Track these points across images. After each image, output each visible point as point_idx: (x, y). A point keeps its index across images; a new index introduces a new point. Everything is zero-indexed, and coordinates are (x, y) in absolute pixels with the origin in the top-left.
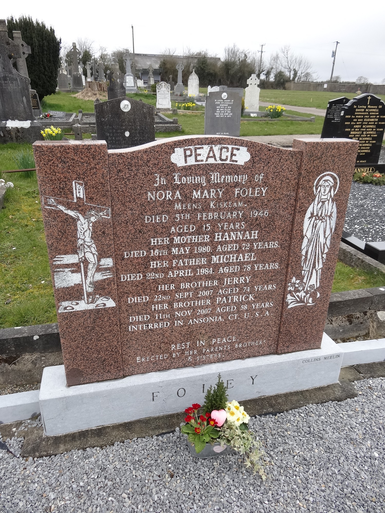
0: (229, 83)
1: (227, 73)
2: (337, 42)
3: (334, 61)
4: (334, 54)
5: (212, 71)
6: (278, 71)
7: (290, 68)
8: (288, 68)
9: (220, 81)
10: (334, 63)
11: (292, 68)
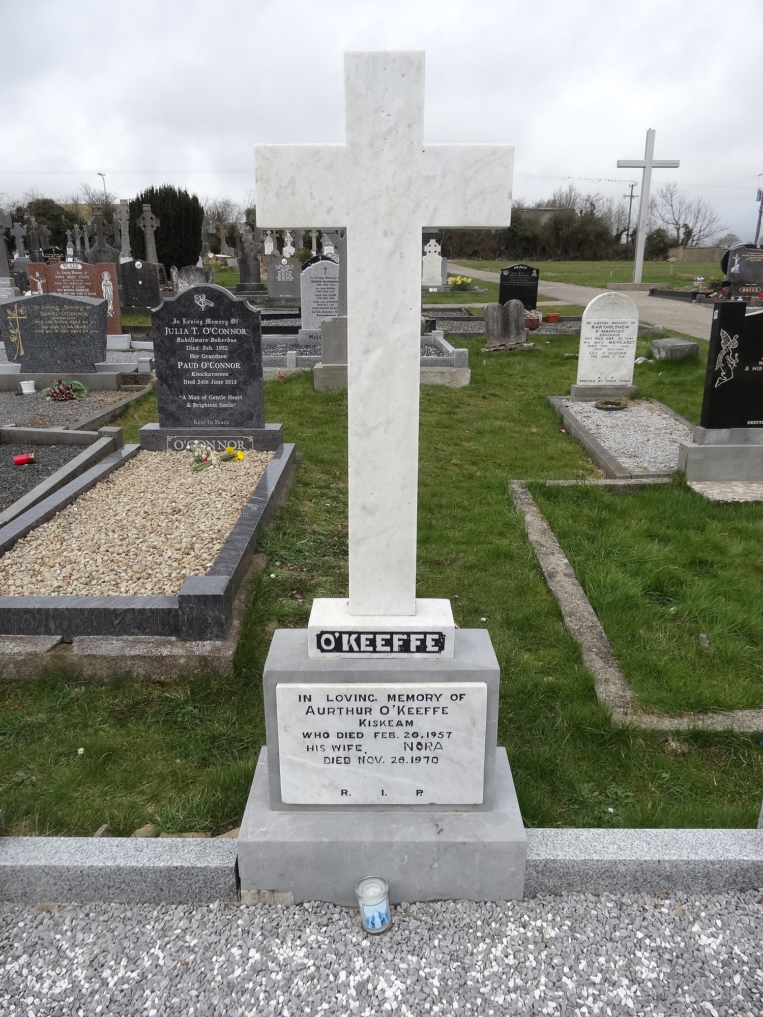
0: (559, 252)
1: (557, 235)
5: (528, 234)
6: (655, 228)
7: (677, 224)
8: (675, 223)
9: (544, 249)
11: (681, 223)
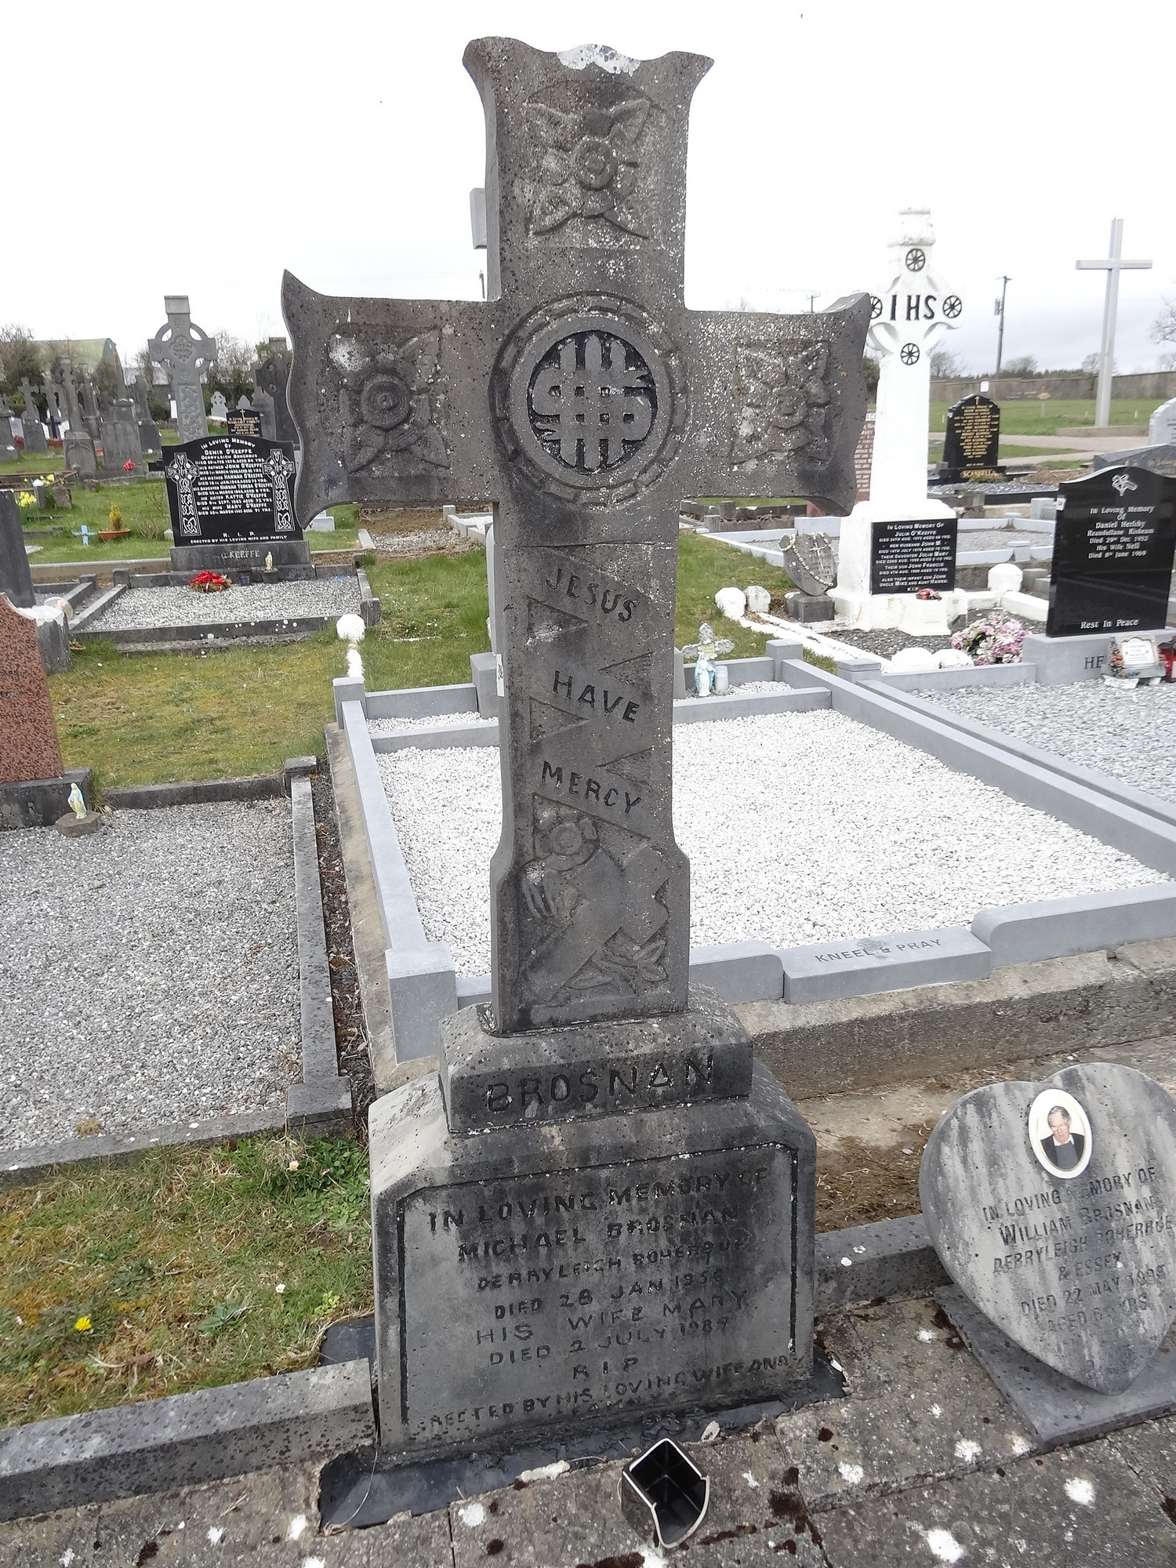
2: (1006, 279)
3: (1002, 324)
4: (1000, 308)
10: (1002, 330)
